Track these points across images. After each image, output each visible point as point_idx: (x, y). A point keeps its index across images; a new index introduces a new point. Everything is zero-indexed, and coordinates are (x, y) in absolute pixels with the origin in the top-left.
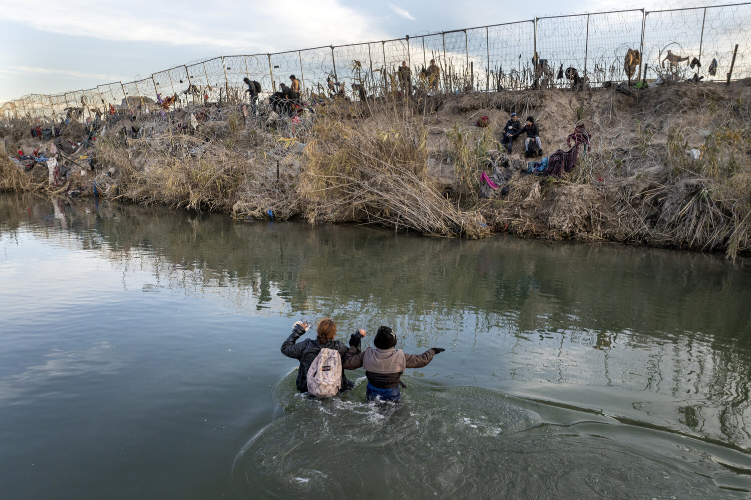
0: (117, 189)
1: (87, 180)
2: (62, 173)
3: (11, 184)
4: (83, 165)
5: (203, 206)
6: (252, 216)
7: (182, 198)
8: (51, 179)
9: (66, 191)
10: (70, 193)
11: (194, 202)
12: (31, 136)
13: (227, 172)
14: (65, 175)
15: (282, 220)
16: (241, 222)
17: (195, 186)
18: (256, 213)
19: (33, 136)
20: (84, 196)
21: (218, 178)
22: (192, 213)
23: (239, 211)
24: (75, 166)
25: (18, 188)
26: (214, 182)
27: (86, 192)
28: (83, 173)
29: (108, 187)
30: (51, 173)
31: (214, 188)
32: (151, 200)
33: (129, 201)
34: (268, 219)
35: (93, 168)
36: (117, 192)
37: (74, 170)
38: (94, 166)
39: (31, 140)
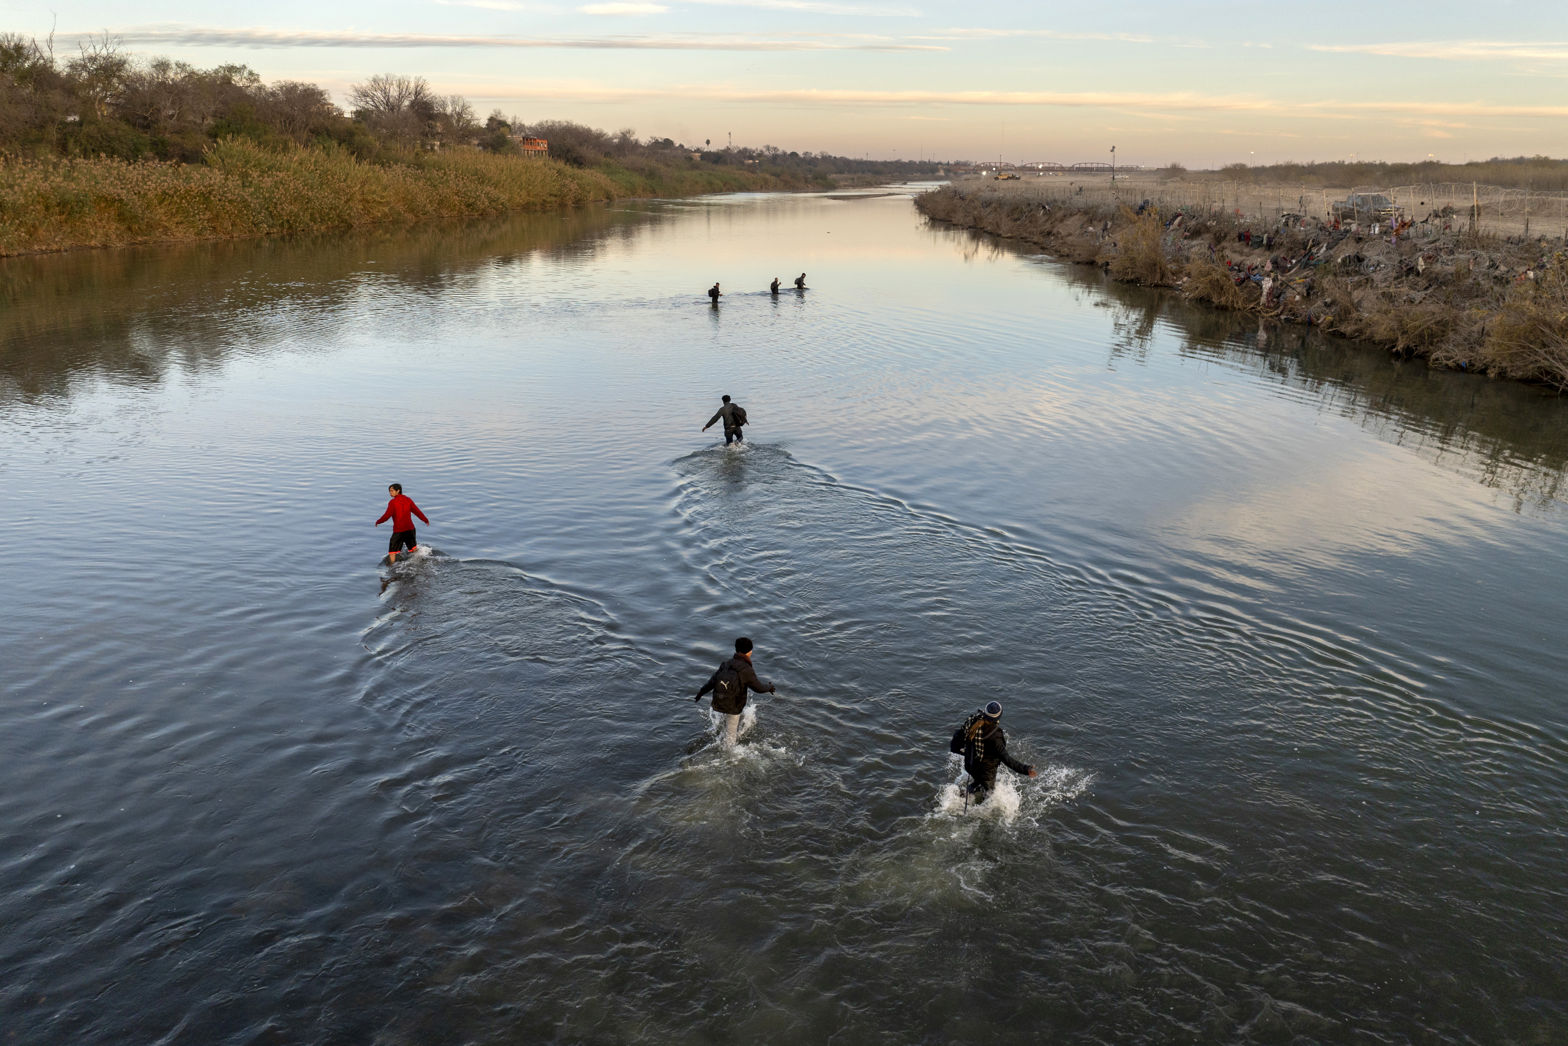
0: (1332, 323)
1: (1300, 305)
2: (1276, 294)
3: (1227, 302)
4: (1299, 290)
5: (1408, 350)
6: (1447, 365)
7: (1393, 341)
8: (1263, 299)
9: (1278, 315)
10: (1283, 317)
11: (1400, 347)
12: (1237, 239)
13: (1437, 323)
14: (1278, 297)
15: (1473, 372)
16: (1435, 369)
17: (1404, 333)
18: (1450, 363)
19: (1240, 240)
20: (1298, 324)
21: (1428, 328)
22: (1397, 355)
23: (1437, 359)
24: (1290, 290)
25: (1232, 306)
26: (1423, 331)
27: (1299, 319)
28: (1298, 298)
29: (1323, 317)
30: (1265, 293)
31: (1421, 336)
32: (1363, 337)
33: (1342, 335)
34: (1460, 369)
35: (1308, 294)
36: (1331, 324)
37: (1289, 293)
38: (1310, 292)
39: (1237, 244)
